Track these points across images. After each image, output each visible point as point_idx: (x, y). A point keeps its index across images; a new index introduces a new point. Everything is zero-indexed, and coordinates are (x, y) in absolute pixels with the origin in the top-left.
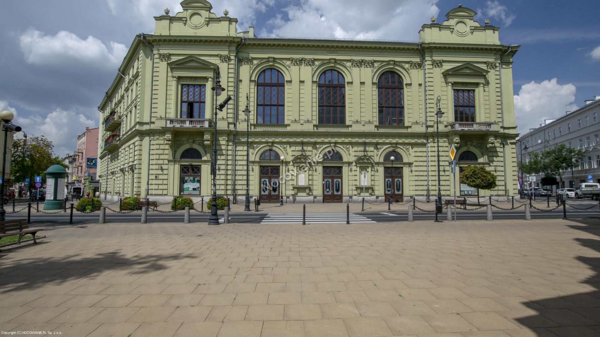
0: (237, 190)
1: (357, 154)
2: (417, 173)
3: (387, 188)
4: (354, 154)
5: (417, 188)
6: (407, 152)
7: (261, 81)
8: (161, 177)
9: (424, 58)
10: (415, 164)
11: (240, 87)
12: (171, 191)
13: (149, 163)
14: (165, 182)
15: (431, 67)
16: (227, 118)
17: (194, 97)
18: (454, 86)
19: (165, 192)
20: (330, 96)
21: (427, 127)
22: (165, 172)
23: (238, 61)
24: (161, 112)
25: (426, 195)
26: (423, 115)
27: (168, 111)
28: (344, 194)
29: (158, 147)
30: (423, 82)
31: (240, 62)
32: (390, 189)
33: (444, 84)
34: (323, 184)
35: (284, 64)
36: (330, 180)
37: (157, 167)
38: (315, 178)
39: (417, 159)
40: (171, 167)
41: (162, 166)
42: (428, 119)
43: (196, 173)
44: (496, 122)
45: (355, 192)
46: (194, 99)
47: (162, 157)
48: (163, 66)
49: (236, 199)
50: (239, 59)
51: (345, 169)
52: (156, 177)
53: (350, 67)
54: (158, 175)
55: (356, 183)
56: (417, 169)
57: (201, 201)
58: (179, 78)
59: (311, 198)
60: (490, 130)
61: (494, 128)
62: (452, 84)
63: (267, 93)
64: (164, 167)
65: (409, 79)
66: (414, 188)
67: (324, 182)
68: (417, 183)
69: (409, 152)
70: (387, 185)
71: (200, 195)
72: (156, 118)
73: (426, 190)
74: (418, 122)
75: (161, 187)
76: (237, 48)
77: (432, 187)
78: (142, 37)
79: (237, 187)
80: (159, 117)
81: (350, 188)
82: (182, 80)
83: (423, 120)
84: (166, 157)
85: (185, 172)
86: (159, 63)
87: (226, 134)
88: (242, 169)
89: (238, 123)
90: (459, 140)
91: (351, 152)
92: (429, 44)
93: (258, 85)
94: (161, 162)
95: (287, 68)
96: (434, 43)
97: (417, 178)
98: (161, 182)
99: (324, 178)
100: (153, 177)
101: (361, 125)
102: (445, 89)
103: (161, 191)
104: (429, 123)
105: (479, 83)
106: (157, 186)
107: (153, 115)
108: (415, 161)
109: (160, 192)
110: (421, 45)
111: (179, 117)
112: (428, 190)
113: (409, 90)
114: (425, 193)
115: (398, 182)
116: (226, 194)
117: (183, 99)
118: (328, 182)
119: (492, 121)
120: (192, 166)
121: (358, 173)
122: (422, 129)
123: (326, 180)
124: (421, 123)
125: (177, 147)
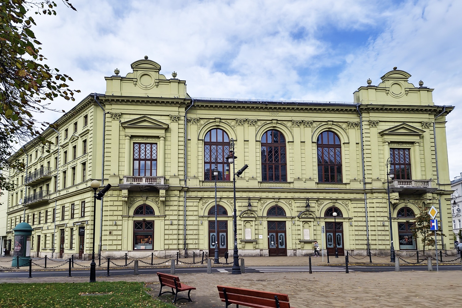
0: (188, 244)
1: (300, 209)
2: (357, 228)
3: (329, 242)
4: (296, 209)
5: (357, 242)
6: (346, 207)
7: (207, 140)
8: (114, 233)
9: (361, 118)
10: (354, 219)
11: (189, 145)
12: (125, 247)
13: (102, 220)
14: (119, 238)
15: (368, 127)
16: (178, 175)
17: (145, 155)
18: (390, 145)
19: (119, 247)
20: (272, 155)
21: (365, 184)
22: (120, 228)
23: (186, 121)
24: (113, 169)
25: (367, 249)
26: (361, 173)
27: (121, 168)
28: (288, 248)
29: (111, 203)
30: (359, 142)
31: (188, 122)
32: (331, 243)
33: (381, 144)
34: (268, 238)
35: (229, 124)
36: (274, 234)
37: (111, 223)
38: (260, 232)
39: (356, 214)
40: (125, 223)
41: (116, 221)
42: (366, 176)
43: (149, 228)
44: (432, 179)
45: (299, 246)
46: (145, 157)
47: (115, 213)
48: (115, 125)
49: (187, 253)
50: (188, 120)
51: (289, 224)
52: (110, 233)
53: (291, 127)
54: (112, 231)
55: (299, 237)
56: (356, 224)
57: (151, 255)
58: (132, 137)
59: (258, 251)
60: (428, 188)
61: (431, 185)
62: (389, 143)
63: (214, 151)
64: (119, 223)
65: (347, 138)
66: (354, 242)
67: (268, 236)
68: (357, 237)
69: (348, 208)
70: (329, 239)
71: (153, 249)
72: (109, 176)
73: (366, 244)
74: (357, 179)
75: (115, 242)
76: (186, 109)
77: (372, 241)
78: (95, 96)
79: (188, 242)
80: (112, 174)
81: (294, 242)
82: (134, 139)
83: (361, 178)
84: (121, 213)
85: (139, 228)
86: (111, 122)
87: (178, 190)
88: (192, 224)
89: (188, 180)
90: (398, 197)
91: (293, 207)
92: (367, 105)
93: (206, 143)
94: (115, 218)
95: (233, 128)
96: (371, 105)
97: (357, 233)
98: (115, 238)
99: (269, 232)
100: (108, 233)
101: (302, 182)
102: (381, 148)
103: (116, 246)
104: (367, 181)
105: (415, 142)
106: (111, 241)
107: (105, 172)
108: (354, 217)
109: (114, 247)
110: (359, 106)
111: (132, 175)
112: (368, 245)
113: (346, 149)
114: (365, 247)
115: (339, 236)
116: (178, 248)
117: (135, 157)
118: (272, 236)
119: (428, 178)
120: (144, 221)
121: (301, 228)
122: (360, 186)
123: (270, 234)
124: (359, 180)
125: (130, 203)
